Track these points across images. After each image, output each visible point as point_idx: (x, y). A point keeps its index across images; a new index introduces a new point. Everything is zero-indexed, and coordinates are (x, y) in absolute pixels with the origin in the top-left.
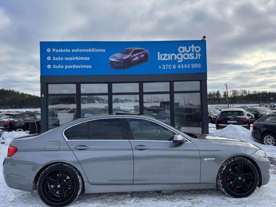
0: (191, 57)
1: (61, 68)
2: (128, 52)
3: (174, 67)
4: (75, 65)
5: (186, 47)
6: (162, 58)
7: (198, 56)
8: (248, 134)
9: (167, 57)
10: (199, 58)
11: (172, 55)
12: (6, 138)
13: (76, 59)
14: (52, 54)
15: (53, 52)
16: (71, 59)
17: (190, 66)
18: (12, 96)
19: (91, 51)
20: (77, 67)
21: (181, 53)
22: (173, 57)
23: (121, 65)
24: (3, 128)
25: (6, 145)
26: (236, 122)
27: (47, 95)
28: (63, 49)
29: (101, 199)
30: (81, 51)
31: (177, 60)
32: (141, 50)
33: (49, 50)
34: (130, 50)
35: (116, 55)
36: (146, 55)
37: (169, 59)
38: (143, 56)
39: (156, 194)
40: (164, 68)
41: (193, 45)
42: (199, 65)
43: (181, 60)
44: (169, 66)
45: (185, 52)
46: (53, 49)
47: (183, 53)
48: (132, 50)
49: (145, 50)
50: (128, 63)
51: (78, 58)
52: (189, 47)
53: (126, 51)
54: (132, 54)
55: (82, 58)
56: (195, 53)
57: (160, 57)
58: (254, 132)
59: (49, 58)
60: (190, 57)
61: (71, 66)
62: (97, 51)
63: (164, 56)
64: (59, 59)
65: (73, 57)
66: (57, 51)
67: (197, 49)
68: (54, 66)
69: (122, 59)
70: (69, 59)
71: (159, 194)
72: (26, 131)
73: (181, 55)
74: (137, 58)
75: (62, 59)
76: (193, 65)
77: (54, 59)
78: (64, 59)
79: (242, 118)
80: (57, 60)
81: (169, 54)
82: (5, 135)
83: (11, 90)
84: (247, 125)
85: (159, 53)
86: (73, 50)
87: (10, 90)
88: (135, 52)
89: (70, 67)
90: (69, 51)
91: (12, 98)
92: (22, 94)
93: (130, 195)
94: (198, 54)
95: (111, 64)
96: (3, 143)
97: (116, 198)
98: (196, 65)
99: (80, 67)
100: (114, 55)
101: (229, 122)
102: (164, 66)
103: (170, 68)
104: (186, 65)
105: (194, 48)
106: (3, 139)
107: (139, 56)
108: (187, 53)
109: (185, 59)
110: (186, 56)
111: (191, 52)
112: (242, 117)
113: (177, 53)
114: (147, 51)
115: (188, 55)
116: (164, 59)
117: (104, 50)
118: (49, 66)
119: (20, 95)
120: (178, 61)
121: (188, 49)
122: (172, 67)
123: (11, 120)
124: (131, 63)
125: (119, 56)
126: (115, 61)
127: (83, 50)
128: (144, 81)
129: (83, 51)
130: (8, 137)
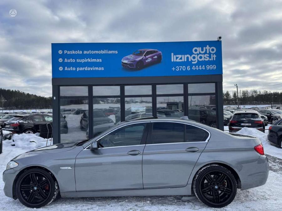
0: (206, 58)
1: (73, 70)
2: (140, 54)
3: (189, 69)
4: (87, 67)
5: (200, 48)
6: (176, 59)
7: (213, 58)
8: (264, 137)
9: (181, 59)
10: (215, 59)
11: (186, 56)
12: (16, 141)
13: (88, 61)
14: (64, 56)
15: (65, 53)
16: (83, 61)
17: (205, 67)
18: (18, 97)
19: (103, 53)
20: (89, 69)
21: (196, 54)
22: (188, 58)
23: (134, 66)
24: (13, 129)
25: (16, 147)
26: (250, 124)
27: (58, 97)
28: (75, 51)
29: (121, 205)
30: (93, 52)
31: (192, 61)
32: (154, 51)
33: (60, 52)
34: (143, 52)
35: (128, 57)
36: (159, 57)
37: (183, 61)
38: (156, 57)
39: (176, 201)
40: (178, 69)
41: (208, 46)
42: (214, 66)
43: (195, 61)
44: (183, 68)
45: (200, 53)
46: (65, 51)
47: (198, 54)
48: (144, 52)
49: (158, 51)
50: (141, 65)
51: (90, 60)
52: (204, 48)
53: (139, 53)
54: (145, 56)
55: (94, 60)
56: (210, 54)
57: (174, 58)
58: (270, 136)
59: (61, 60)
60: (204, 58)
61: (83, 68)
62: (110, 52)
63: (178, 57)
64: (71, 60)
65: (85, 59)
66: (69, 53)
67: (213, 50)
68: (66, 69)
69: (135, 61)
70: (81, 61)
71: (179, 201)
72: (36, 134)
73: (196, 56)
74: (149, 60)
75: (74, 61)
76: (208, 67)
77: (66, 60)
78: (76, 61)
79: (256, 121)
80: (68, 61)
81: (183, 56)
82: (16, 138)
83: (17, 90)
84: (262, 128)
85: (172, 54)
86: (85, 52)
87: (15, 90)
88: (148, 53)
89: (81, 69)
90: (81, 52)
91: (17, 99)
92: (28, 94)
93: (150, 202)
94: (213, 55)
95: (123, 65)
96: (14, 145)
97: (135, 204)
98: (211, 66)
99: (92, 69)
100: (127, 57)
101: (243, 124)
102: (177, 68)
103: (184, 69)
104: (200, 66)
105: (209, 49)
106: (13, 141)
107: (152, 57)
108: (202, 54)
109: (200, 60)
110: (201, 58)
111: (206, 53)
112: (257, 119)
113: (191, 54)
114: (161, 52)
115: (203, 56)
116: (178, 60)
117: (117, 52)
118: (61, 69)
119: (26, 96)
120: (193, 63)
121: (202, 50)
122: (186, 68)
123: (21, 121)
124: (144, 65)
125: (132, 58)
126: (128, 63)
127: (95, 51)
128: (156, 83)
129: (95, 53)
130: (19, 139)
